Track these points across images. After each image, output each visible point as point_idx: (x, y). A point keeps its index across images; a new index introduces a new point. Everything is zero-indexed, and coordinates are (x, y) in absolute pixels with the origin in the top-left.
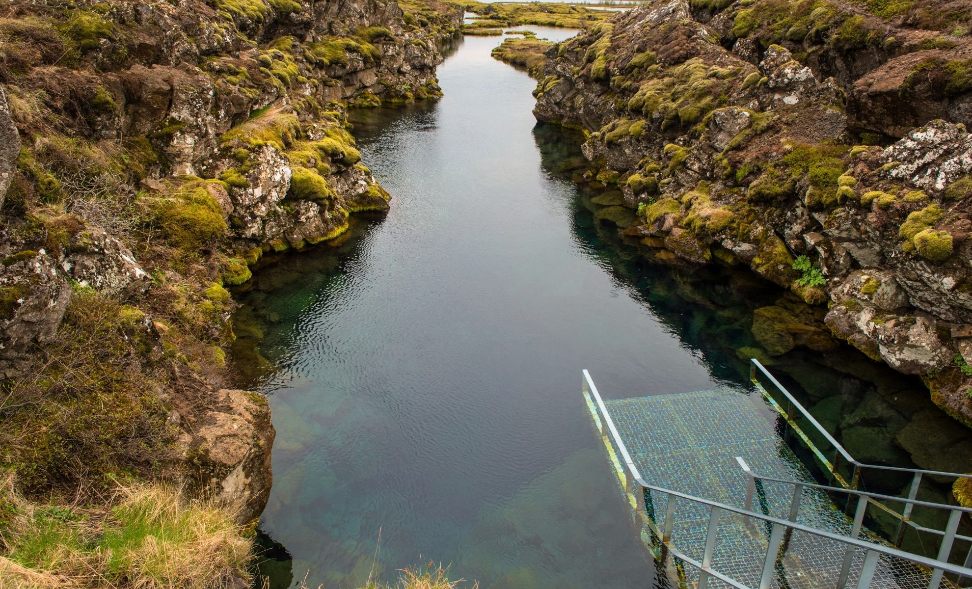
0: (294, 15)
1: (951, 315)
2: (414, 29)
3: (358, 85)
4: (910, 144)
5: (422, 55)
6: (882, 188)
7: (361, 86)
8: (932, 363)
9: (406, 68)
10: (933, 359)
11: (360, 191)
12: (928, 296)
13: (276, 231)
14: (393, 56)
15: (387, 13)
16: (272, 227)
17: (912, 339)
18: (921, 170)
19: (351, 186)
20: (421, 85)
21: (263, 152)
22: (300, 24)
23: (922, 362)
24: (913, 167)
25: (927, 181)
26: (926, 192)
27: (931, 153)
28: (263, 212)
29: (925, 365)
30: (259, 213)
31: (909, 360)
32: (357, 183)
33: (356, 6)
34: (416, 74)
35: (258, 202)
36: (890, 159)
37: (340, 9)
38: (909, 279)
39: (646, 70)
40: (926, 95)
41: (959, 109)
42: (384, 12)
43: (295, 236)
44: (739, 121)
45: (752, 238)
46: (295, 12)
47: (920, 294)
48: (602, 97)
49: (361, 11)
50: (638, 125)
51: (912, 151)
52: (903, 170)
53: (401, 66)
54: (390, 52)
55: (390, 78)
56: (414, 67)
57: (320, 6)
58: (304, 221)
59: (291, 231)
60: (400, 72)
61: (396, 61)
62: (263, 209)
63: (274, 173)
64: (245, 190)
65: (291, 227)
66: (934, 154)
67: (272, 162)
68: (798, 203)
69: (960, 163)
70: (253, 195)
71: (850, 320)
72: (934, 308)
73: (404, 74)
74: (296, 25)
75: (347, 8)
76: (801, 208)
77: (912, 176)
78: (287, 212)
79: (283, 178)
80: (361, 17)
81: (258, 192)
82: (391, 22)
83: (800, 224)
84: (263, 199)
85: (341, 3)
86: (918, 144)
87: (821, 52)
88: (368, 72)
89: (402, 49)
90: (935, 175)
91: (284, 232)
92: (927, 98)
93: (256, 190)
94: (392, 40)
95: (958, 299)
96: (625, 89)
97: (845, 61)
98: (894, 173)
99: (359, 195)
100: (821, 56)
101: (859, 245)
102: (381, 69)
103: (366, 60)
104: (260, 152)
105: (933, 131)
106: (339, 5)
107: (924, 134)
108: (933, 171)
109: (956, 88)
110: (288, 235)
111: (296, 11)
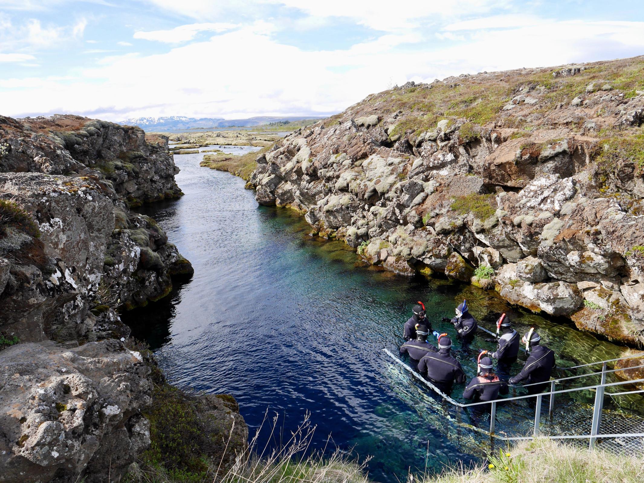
0: (77, 146)
1: (573, 278)
2: (158, 151)
3: (124, 192)
4: (533, 188)
5: (167, 168)
6: (524, 213)
7: (127, 192)
8: (572, 306)
9: (156, 178)
10: (572, 304)
11: (173, 260)
12: (561, 270)
13: (127, 295)
14: (147, 170)
15: (138, 142)
16: (124, 293)
17: (560, 294)
18: (544, 200)
19: (166, 258)
20: (168, 189)
21: (122, 237)
22: (81, 152)
23: (566, 307)
24: (539, 199)
25: (549, 206)
26: (550, 212)
27: (547, 191)
28: (125, 281)
29: (568, 308)
30: (122, 282)
31: (559, 307)
32: (171, 255)
33: (116, 138)
34: (163, 181)
35: (121, 274)
36: (524, 197)
37: (104, 141)
38: (550, 262)
39: (341, 164)
40: (528, 162)
41: (548, 167)
42: (136, 141)
43: (141, 297)
44: (417, 188)
45: (442, 255)
46: (77, 144)
47: (556, 269)
48: (312, 183)
49: (120, 142)
50: (345, 199)
51: (536, 192)
52: (534, 202)
53: (153, 177)
54: (145, 168)
55: (146, 186)
56: (161, 177)
57: (92, 139)
58: (148, 284)
59: (138, 294)
60: (152, 181)
61: (149, 174)
62: (125, 278)
63: (130, 251)
64: (113, 266)
65: (138, 291)
66: (549, 192)
67: (128, 244)
68: (467, 231)
69: (565, 194)
70: (118, 269)
71: (516, 292)
72: (563, 276)
73: (155, 182)
74: (78, 153)
75: (109, 140)
76: (468, 233)
77: (540, 204)
78: (136, 279)
79: (136, 255)
80: (121, 145)
81: (121, 267)
82: (141, 148)
83: (469, 243)
84: (125, 271)
85: (105, 137)
86: (538, 187)
87: (449, 145)
88: (131, 182)
89: (153, 166)
90: (553, 202)
91: (133, 295)
92: (529, 163)
93: (120, 265)
94: (146, 159)
95: (582, 267)
96: (330, 177)
97: (466, 149)
98: (528, 204)
99: (172, 263)
100: (450, 147)
101: (509, 249)
102: (140, 180)
103: (129, 174)
104: (119, 238)
105: (544, 179)
106: (103, 138)
107: (540, 182)
108: (551, 201)
109: (545, 157)
110: (137, 297)
111: (79, 144)
